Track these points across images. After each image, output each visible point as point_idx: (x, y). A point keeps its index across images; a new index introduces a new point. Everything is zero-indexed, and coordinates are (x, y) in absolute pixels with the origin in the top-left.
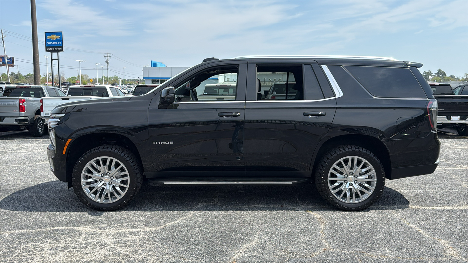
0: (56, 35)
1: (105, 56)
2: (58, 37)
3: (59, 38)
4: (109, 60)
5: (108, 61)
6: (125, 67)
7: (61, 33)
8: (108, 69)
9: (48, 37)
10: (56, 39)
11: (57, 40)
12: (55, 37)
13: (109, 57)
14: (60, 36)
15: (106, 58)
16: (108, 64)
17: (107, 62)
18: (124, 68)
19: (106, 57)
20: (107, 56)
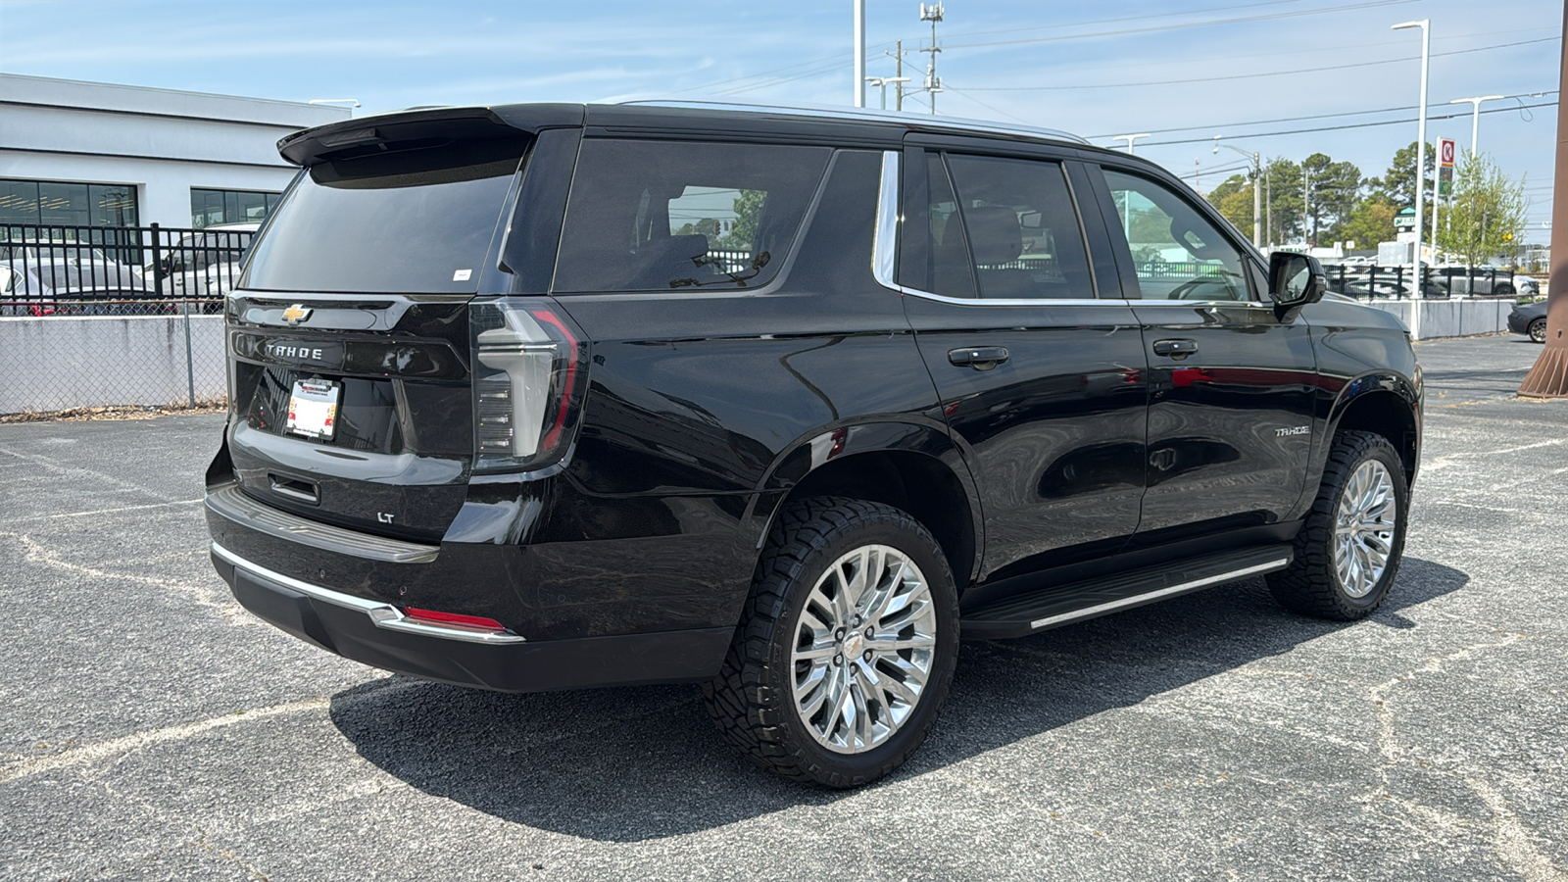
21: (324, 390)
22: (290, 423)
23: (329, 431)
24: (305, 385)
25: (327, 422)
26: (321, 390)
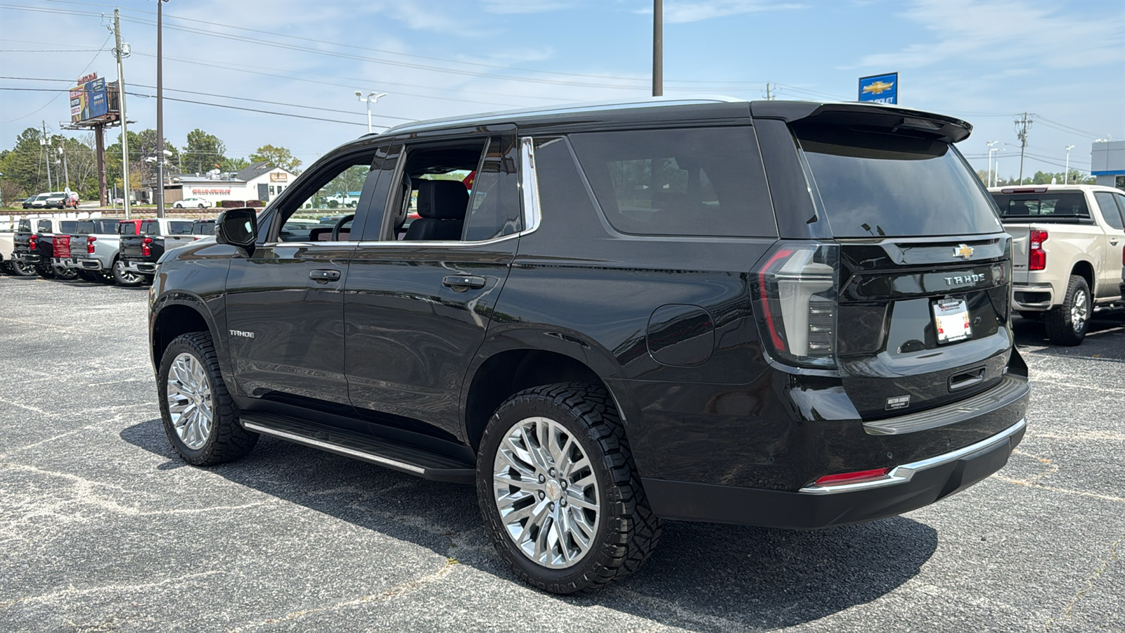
0: (884, 82)
1: (1018, 122)
2: (888, 86)
3: (890, 89)
4: (1027, 131)
5: (1025, 133)
6: (1073, 146)
7: (895, 75)
8: (1022, 155)
9: (865, 88)
10: (883, 90)
11: (884, 95)
12: (880, 86)
13: (1027, 124)
14: (892, 84)
15: (1021, 126)
16: (1023, 141)
17: (1022, 136)
18: (1069, 149)
19: (1020, 124)
20: (1022, 122)
21: (957, 305)
22: (941, 337)
23: (969, 331)
24: (944, 305)
25: (966, 326)
26: (954, 306)
